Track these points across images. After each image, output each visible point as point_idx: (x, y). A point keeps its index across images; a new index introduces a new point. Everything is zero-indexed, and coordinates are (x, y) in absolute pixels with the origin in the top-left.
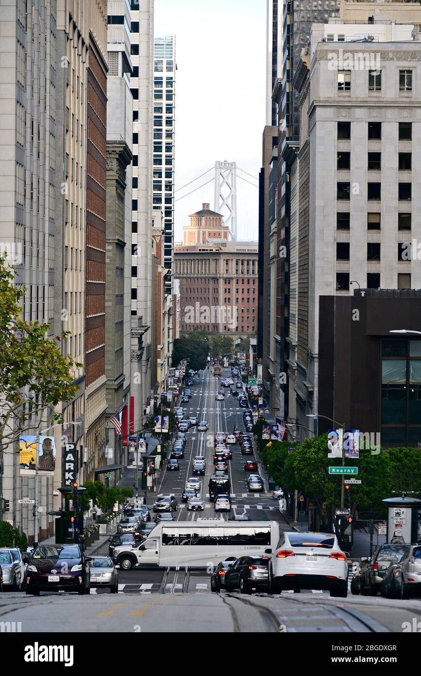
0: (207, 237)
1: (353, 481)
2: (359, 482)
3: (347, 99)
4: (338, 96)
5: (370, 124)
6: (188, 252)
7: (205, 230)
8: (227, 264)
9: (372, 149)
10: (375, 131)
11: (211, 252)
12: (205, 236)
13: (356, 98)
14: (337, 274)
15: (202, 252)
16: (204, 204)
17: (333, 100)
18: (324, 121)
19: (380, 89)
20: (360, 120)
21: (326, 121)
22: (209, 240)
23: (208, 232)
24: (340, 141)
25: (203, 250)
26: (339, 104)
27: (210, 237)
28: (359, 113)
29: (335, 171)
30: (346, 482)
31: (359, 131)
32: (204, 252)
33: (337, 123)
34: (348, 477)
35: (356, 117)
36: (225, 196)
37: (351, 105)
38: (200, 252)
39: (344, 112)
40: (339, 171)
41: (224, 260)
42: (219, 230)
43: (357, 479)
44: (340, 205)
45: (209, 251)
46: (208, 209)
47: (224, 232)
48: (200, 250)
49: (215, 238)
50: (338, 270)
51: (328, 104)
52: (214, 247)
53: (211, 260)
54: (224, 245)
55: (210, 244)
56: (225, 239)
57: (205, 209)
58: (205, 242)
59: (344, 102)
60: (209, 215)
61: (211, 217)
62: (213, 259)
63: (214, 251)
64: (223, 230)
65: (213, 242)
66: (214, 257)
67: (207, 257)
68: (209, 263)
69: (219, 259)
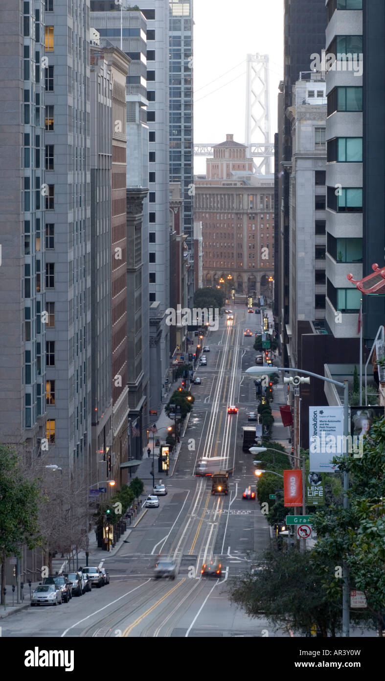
0: (231, 169)
3: (321, 152)
4: (316, 150)
6: (212, 186)
7: (228, 162)
8: (251, 199)
11: (236, 186)
12: (229, 168)
14: (316, 295)
15: (225, 186)
16: (228, 135)
17: (312, 152)
18: (304, 170)
23: (232, 164)
24: (317, 186)
25: (228, 184)
26: (316, 157)
27: (234, 170)
29: (313, 210)
32: (228, 186)
33: (314, 172)
36: (257, 92)
38: (224, 186)
39: (320, 163)
40: (316, 211)
41: (249, 195)
42: (243, 162)
44: (317, 239)
45: (233, 186)
46: (231, 140)
47: (249, 164)
48: (224, 184)
49: (239, 170)
51: (307, 157)
52: (239, 181)
53: (235, 196)
54: (249, 178)
55: (235, 178)
56: (249, 172)
57: (229, 140)
58: (229, 175)
59: (320, 154)
60: (233, 147)
61: (235, 149)
62: (237, 195)
63: (239, 185)
64: (247, 162)
65: (237, 175)
66: (238, 193)
67: (230, 193)
68: (233, 199)
69: (242, 195)
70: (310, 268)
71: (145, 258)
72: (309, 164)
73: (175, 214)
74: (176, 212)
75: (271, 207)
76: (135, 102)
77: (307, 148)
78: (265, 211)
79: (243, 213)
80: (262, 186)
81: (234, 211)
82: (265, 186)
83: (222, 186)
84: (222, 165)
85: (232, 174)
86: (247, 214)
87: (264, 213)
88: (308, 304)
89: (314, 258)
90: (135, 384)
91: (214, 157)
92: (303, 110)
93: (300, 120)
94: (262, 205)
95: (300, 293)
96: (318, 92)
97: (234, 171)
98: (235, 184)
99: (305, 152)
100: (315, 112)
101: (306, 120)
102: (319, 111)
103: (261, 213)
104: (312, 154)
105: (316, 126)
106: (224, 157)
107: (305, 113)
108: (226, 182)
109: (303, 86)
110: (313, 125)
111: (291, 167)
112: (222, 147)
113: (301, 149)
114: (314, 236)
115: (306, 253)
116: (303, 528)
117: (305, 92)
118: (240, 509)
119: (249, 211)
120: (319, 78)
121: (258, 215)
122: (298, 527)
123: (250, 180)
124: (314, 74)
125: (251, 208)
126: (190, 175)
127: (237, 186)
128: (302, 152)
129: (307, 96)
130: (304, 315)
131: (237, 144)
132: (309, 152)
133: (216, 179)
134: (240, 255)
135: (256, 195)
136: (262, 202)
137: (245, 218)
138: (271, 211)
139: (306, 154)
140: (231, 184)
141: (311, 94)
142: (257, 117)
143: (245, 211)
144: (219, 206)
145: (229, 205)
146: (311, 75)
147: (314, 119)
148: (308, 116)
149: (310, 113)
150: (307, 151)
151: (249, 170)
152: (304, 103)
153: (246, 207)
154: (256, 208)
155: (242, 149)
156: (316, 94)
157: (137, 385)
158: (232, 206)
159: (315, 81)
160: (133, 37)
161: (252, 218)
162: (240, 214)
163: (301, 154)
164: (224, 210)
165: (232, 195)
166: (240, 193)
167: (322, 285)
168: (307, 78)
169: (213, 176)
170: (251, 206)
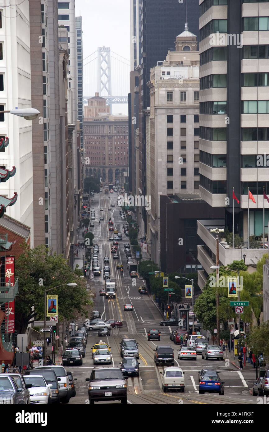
0: (98, 112)
1: (172, 293)
2: (174, 294)
3: (171, 105)
4: (168, 104)
5: (181, 116)
6: (88, 121)
7: (96, 108)
8: (109, 128)
9: (183, 127)
10: (183, 119)
11: (101, 121)
13: (175, 104)
14: (168, 182)
17: (165, 105)
19: (186, 100)
20: (177, 114)
21: (162, 115)
23: (99, 109)
24: (168, 123)
25: (96, 120)
28: (177, 111)
30: (170, 294)
31: (177, 119)
33: (167, 116)
34: (170, 292)
35: (175, 113)
37: (173, 107)
39: (170, 111)
40: (168, 137)
41: (108, 126)
42: (104, 108)
43: (173, 293)
44: (169, 151)
45: (99, 121)
47: (107, 109)
48: (94, 120)
49: (102, 112)
50: (168, 180)
52: (103, 118)
53: (101, 126)
54: (108, 117)
55: (100, 116)
56: (108, 113)
57: (96, 96)
58: (97, 115)
59: (170, 106)
60: (99, 99)
61: (100, 101)
62: (102, 126)
64: (107, 108)
65: (102, 115)
66: (102, 125)
67: (98, 125)
68: (100, 128)
69: (105, 126)
70: (165, 167)
72: (163, 111)
75: (120, 132)
77: (162, 103)
78: (117, 134)
79: (105, 136)
80: (115, 121)
81: (100, 135)
82: (117, 121)
83: (93, 121)
84: (93, 109)
85: (98, 114)
86: (108, 136)
87: (116, 136)
88: (164, 187)
89: (167, 162)
91: (89, 105)
92: (161, 82)
93: (159, 88)
94: (115, 132)
95: (159, 181)
96: (167, 72)
97: (100, 113)
98: (101, 120)
99: (162, 105)
100: (167, 84)
101: (162, 88)
102: (169, 83)
103: (115, 136)
104: (166, 106)
105: (168, 91)
106: (94, 105)
107: (162, 84)
108: (95, 119)
109: (159, 69)
110: (166, 91)
111: (150, 113)
112: (93, 99)
113: (159, 103)
114: (167, 150)
116: (239, 308)
117: (160, 72)
118: (135, 296)
119: (108, 135)
120: (167, 65)
121: (114, 137)
122: (236, 307)
123: (109, 117)
124: (165, 63)
125: (110, 133)
126: (81, 116)
127: (102, 121)
128: (160, 105)
129: (161, 74)
130: (162, 192)
131: (101, 98)
132: (163, 105)
133: (90, 117)
134: (104, 158)
135: (112, 126)
136: (115, 130)
137: (106, 138)
139: (162, 106)
140: (98, 120)
141: (163, 73)
142: (104, 82)
143: (107, 135)
144: (88, 132)
145: (97, 131)
146: (163, 63)
147: (166, 87)
148: (163, 85)
149: (164, 84)
150: (163, 104)
151: (107, 112)
152: (161, 78)
153: (106, 132)
154: (112, 133)
155: (104, 101)
156: (166, 73)
157: (72, 230)
158: (99, 131)
159: (166, 66)
160: (63, 42)
161: (110, 138)
162: (104, 136)
163: (160, 106)
164: (95, 134)
165: (99, 126)
166: (104, 125)
167: (172, 176)
168: (161, 64)
169: (88, 115)
170: (110, 132)
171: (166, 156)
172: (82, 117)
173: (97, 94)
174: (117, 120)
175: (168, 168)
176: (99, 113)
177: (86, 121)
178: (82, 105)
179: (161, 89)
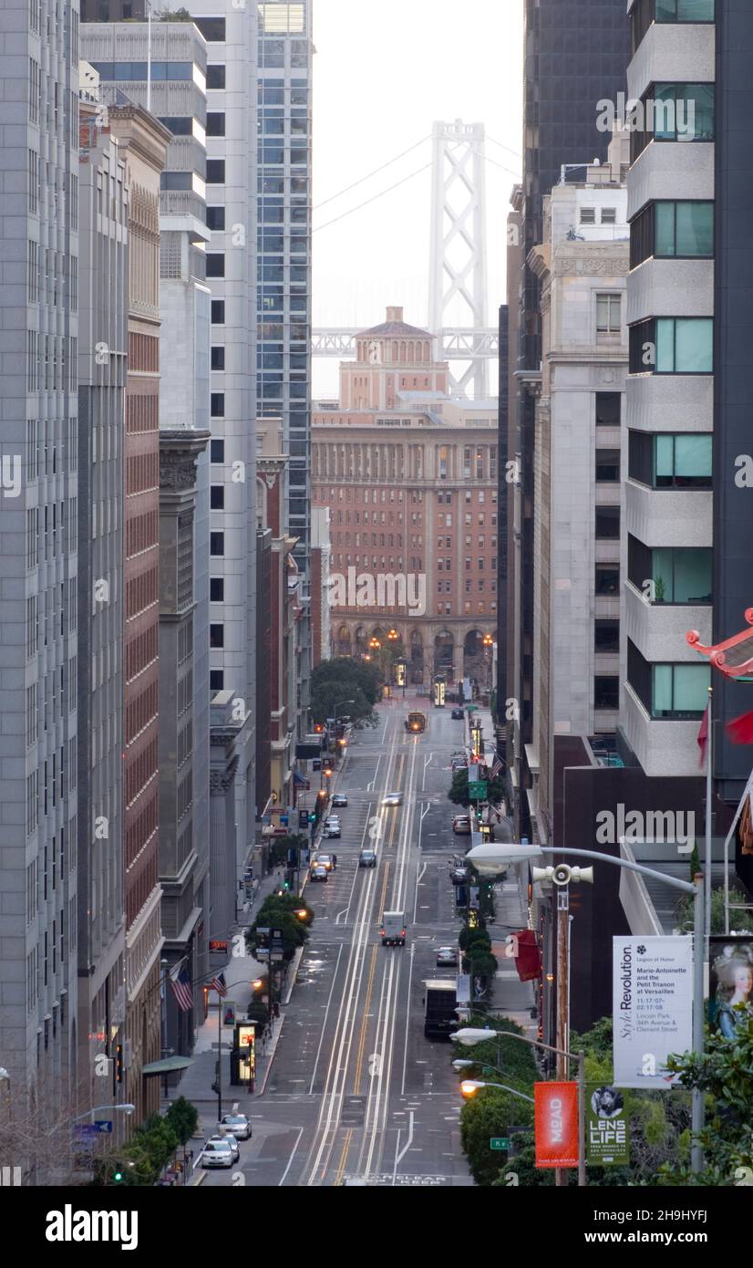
0: (397, 388)
3: (613, 350)
4: (598, 344)
6: (352, 426)
7: (392, 371)
11: (408, 427)
12: (393, 386)
14: (596, 678)
15: (384, 426)
16: (390, 309)
17: (588, 350)
18: (570, 391)
21: (573, 391)
22: (402, 395)
23: (401, 375)
24: (600, 428)
25: (388, 423)
26: (599, 360)
27: (405, 389)
29: (591, 484)
32: (391, 427)
33: (594, 395)
36: (457, 211)
38: (380, 427)
39: (607, 375)
40: (598, 485)
41: (437, 447)
42: (425, 371)
44: (601, 548)
45: (401, 426)
46: (398, 320)
47: (438, 376)
48: (380, 422)
49: (416, 389)
50: (597, 670)
51: (577, 360)
52: (415, 415)
53: (406, 449)
54: (438, 409)
55: (405, 407)
56: (440, 395)
57: (392, 320)
58: (392, 400)
59: (608, 355)
60: (402, 335)
61: (399, 341)
62: (410, 447)
63: (415, 425)
64: (435, 371)
65: (412, 401)
66: (413, 441)
67: (395, 441)
68: (401, 455)
69: (423, 447)
70: (584, 615)
71: (201, 590)
72: (581, 376)
73: (268, 488)
74: (271, 486)
75: (489, 475)
76: (179, 232)
77: (577, 340)
78: (476, 484)
79: (425, 489)
80: (468, 427)
81: (404, 484)
82: (474, 427)
83: (376, 426)
84: (376, 376)
85: (399, 399)
86: (435, 490)
87: (472, 489)
88: (578, 698)
89: (593, 593)
90: (176, 880)
91: (359, 359)
92: (569, 253)
94: (467, 471)
95: (559, 672)
96: (604, 211)
97: (404, 392)
98: (407, 422)
99: (573, 350)
100: (596, 258)
101: (575, 275)
102: (606, 255)
103: (465, 489)
104: (591, 355)
105: (599, 291)
106: (381, 359)
107: (574, 259)
108: (385, 418)
109: (568, 198)
110: (592, 289)
111: (540, 383)
112: (376, 335)
113: (564, 342)
114: (593, 540)
115: (575, 581)
117: (573, 211)
118: (419, 1173)
119: (438, 484)
120: (606, 180)
121: (460, 494)
123: (441, 412)
124: (597, 171)
125: (443, 477)
127: (412, 426)
128: (565, 350)
129: (578, 219)
130: (568, 723)
131: (411, 330)
132: (581, 350)
133: (362, 410)
135: (455, 447)
136: (467, 465)
137: (429, 499)
138: (489, 483)
140: (397, 422)
141: (587, 216)
142: (457, 268)
143: (430, 484)
144: (369, 471)
145: (392, 471)
146: (588, 171)
147: (595, 273)
148: (580, 265)
149: (586, 260)
150: (578, 346)
151: (438, 389)
152: (571, 236)
153: (430, 475)
154: (455, 477)
155: (423, 342)
156: (598, 216)
157: (181, 882)
158: (399, 471)
159: (597, 186)
160: (176, 82)
161: (445, 499)
162: (417, 489)
163: (562, 354)
164: (381, 480)
165: (400, 446)
166: (418, 441)
167: (614, 655)
168: (578, 178)
169: (355, 402)
170: (443, 471)
171: (589, 568)
172: (303, 405)
173: (393, 314)
174: (476, 421)
175: (596, 620)
176: (398, 394)
177: (346, 425)
178: (306, 355)
179: (573, 282)
